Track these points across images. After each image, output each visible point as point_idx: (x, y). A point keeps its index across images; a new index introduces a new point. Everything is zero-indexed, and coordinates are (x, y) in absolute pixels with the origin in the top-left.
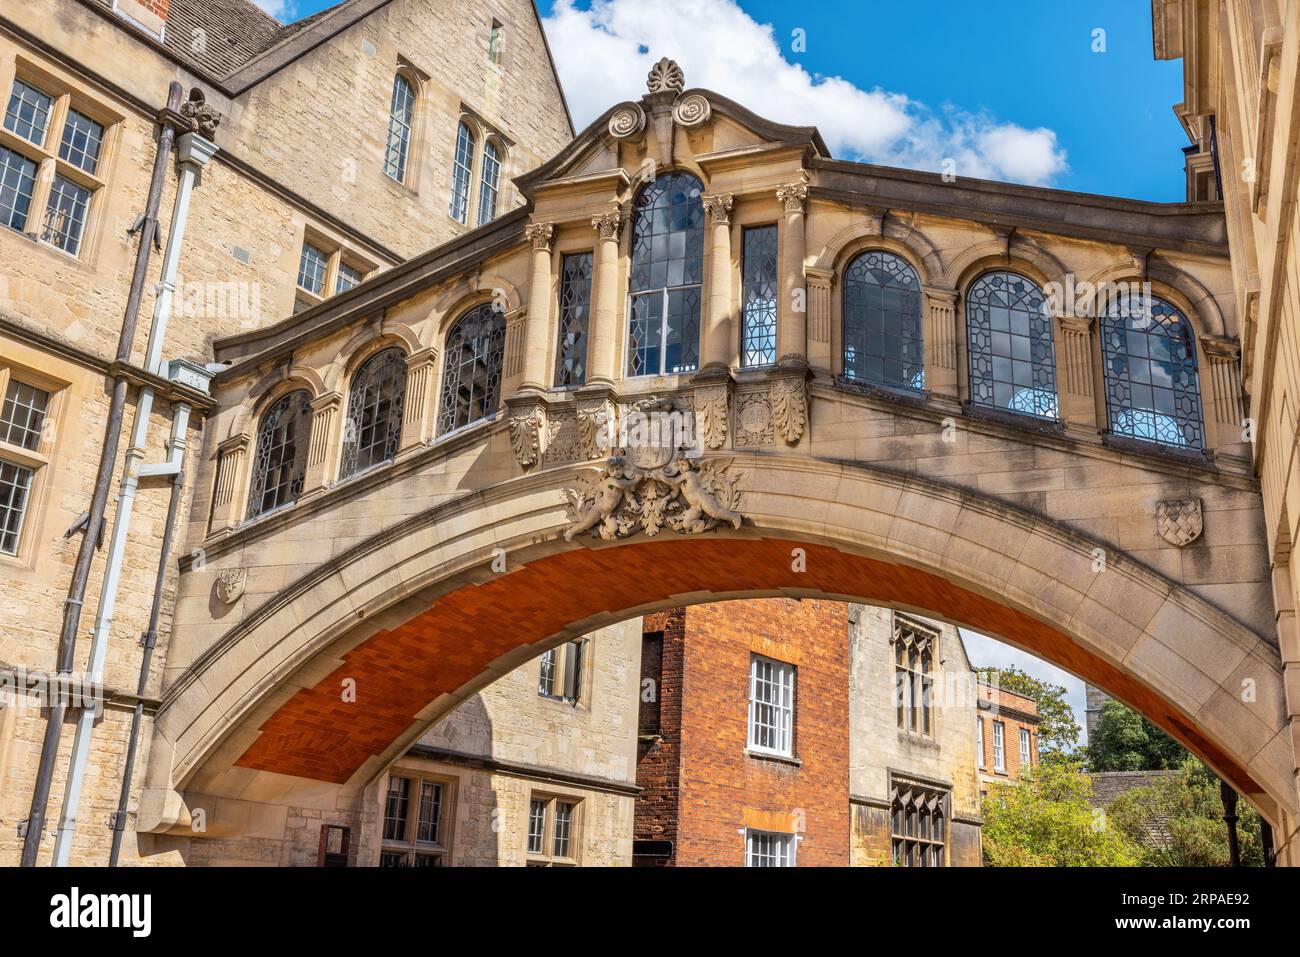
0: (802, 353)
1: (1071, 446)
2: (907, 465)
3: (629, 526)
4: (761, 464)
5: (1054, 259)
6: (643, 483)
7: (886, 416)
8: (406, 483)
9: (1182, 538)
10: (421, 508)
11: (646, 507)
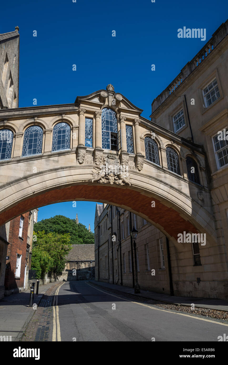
0: (141, 153)
3: (107, 181)
4: (134, 173)
5: (180, 148)
8: (46, 161)
9: (201, 199)
10: (52, 168)
11: (110, 178)
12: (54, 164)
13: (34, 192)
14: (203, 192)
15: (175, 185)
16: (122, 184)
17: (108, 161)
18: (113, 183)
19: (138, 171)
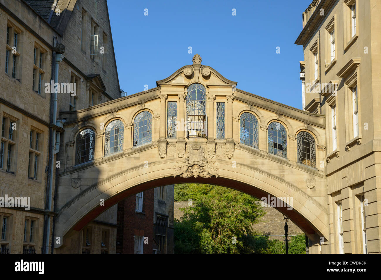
0: (232, 137)
1: (290, 165)
2: (256, 166)
3: (190, 175)
4: (222, 163)
5: (289, 123)
6: (194, 165)
7: (251, 154)
8: (128, 159)
9: (311, 187)
10: (133, 166)
11: (194, 171)
12: (135, 161)
13: (117, 192)
14: (316, 178)
15: (276, 172)
16: (208, 176)
17: (192, 152)
18: (197, 176)
19: (227, 160)
